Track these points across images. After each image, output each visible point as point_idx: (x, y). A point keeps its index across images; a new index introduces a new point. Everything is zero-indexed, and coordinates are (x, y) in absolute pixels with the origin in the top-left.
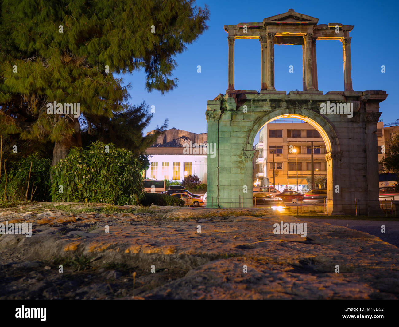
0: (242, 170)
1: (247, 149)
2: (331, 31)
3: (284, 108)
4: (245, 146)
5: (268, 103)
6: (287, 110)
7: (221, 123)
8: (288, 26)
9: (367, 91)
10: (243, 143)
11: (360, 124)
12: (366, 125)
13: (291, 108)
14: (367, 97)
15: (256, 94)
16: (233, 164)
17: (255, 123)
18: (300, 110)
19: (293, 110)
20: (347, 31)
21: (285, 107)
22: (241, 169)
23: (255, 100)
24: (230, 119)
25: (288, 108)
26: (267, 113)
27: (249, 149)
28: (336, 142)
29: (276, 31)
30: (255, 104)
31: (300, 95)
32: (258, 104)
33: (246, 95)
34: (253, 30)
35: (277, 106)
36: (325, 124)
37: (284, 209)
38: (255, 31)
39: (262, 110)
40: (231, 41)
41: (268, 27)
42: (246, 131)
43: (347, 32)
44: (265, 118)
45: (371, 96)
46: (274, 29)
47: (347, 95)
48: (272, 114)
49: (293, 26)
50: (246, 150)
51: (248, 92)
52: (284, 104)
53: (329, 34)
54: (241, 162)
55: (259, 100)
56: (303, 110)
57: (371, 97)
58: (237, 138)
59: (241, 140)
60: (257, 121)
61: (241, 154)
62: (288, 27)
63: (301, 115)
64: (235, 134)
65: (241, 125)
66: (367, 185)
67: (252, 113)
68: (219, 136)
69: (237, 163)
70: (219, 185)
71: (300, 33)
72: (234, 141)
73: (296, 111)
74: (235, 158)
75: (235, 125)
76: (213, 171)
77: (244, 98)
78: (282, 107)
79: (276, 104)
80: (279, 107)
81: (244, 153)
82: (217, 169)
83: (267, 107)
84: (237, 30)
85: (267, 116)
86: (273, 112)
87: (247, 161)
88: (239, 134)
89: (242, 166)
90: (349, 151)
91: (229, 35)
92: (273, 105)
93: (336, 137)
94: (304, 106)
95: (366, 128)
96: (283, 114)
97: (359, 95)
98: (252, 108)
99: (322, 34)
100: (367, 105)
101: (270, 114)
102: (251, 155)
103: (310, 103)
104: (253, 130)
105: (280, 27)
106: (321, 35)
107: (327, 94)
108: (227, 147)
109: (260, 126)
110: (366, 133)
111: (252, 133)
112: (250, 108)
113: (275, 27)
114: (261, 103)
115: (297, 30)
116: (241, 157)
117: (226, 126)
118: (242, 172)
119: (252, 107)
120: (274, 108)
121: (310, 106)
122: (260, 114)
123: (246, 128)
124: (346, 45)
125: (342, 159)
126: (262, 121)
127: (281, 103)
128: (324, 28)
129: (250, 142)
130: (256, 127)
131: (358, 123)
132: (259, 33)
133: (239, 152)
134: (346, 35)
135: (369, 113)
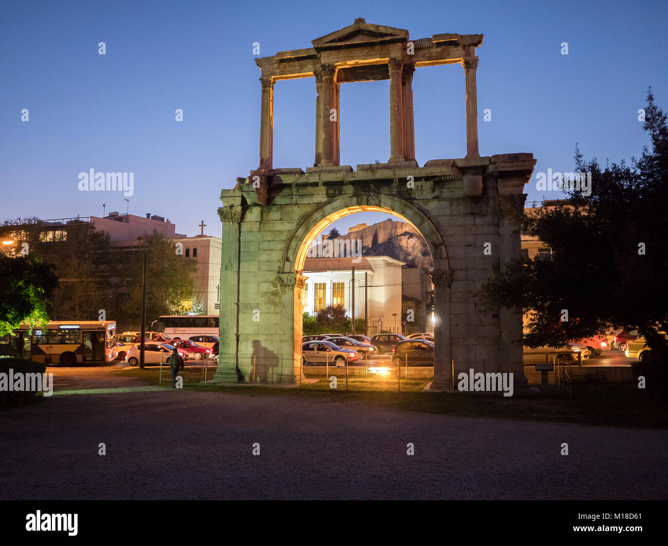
0: (277, 308)
1: (285, 271)
2: (439, 50)
3: (349, 195)
4: (281, 266)
5: (323, 189)
6: (355, 199)
7: (245, 227)
8: (355, 49)
9: (496, 156)
10: (279, 261)
11: (489, 219)
12: (499, 219)
13: (361, 195)
14: (496, 168)
15: (297, 175)
16: (262, 297)
17: (300, 225)
18: (378, 198)
19: (365, 198)
20: (470, 45)
21: (351, 195)
22: (276, 305)
23: (299, 186)
24: (260, 220)
25: (355, 195)
26: (319, 207)
27: (288, 271)
28: (441, 254)
29: (336, 60)
30: (301, 191)
31: (373, 171)
32: (304, 191)
33: (282, 176)
34: (301, 62)
35: (337, 193)
36: (423, 221)
37: (390, 373)
38: (305, 64)
39: (311, 202)
40: (266, 85)
41: (324, 54)
42: (284, 239)
43: (471, 48)
44: (317, 215)
45: (502, 165)
46: (332, 57)
47: (460, 166)
48: (328, 208)
49: (364, 48)
50: (283, 273)
51: (284, 171)
52: (350, 189)
53: (435, 55)
54: (275, 294)
55: (305, 185)
56: (384, 199)
57: (503, 167)
58: (269, 252)
59: (277, 256)
60: (302, 221)
61: (275, 280)
62: (357, 52)
63: (380, 206)
64: (266, 245)
65: (276, 229)
66: (500, 333)
67: (295, 208)
68: (241, 250)
69: (269, 295)
70: (239, 333)
71: (378, 59)
72: (264, 257)
73: (371, 201)
74: (265, 287)
75: (267, 229)
76: (229, 309)
77: (278, 183)
78: (345, 194)
79: (335, 188)
80: (340, 194)
81: (280, 278)
82: (236, 306)
83: (320, 196)
84: (276, 66)
85: (319, 211)
86: (330, 203)
87: (286, 292)
88: (272, 245)
89: (277, 300)
90: (466, 270)
91: (263, 76)
92: (331, 191)
93: (442, 244)
94: (385, 190)
95: (500, 224)
96: (346, 206)
97: (484, 163)
98: (294, 200)
99: (424, 56)
100: (499, 181)
101: (325, 208)
102: (291, 280)
103: (395, 185)
104: (296, 238)
105: (342, 53)
106: (422, 58)
107: (425, 166)
108: (253, 268)
109: (307, 230)
110: (499, 235)
111: (294, 243)
112: (292, 198)
113: (334, 53)
114: (309, 188)
115: (372, 55)
116: (275, 286)
117: (251, 232)
118: (277, 310)
119: (294, 197)
120: (331, 197)
121: (395, 190)
122: (309, 209)
123: (285, 233)
124: (467, 72)
125: (454, 285)
126: (311, 221)
127: (344, 187)
128: (426, 44)
129: (291, 259)
130: (301, 231)
131: (484, 215)
132: (311, 66)
133: (273, 276)
134: (468, 54)
135: (504, 196)
